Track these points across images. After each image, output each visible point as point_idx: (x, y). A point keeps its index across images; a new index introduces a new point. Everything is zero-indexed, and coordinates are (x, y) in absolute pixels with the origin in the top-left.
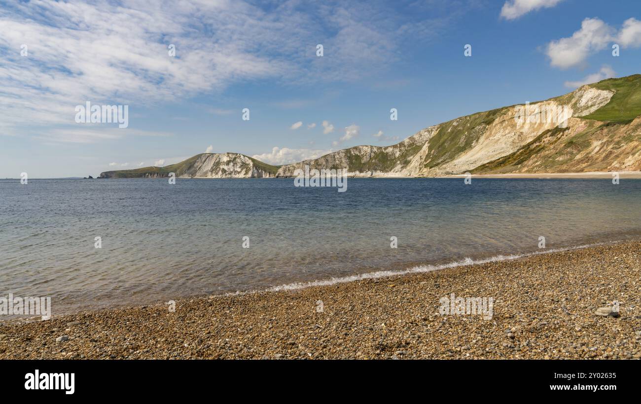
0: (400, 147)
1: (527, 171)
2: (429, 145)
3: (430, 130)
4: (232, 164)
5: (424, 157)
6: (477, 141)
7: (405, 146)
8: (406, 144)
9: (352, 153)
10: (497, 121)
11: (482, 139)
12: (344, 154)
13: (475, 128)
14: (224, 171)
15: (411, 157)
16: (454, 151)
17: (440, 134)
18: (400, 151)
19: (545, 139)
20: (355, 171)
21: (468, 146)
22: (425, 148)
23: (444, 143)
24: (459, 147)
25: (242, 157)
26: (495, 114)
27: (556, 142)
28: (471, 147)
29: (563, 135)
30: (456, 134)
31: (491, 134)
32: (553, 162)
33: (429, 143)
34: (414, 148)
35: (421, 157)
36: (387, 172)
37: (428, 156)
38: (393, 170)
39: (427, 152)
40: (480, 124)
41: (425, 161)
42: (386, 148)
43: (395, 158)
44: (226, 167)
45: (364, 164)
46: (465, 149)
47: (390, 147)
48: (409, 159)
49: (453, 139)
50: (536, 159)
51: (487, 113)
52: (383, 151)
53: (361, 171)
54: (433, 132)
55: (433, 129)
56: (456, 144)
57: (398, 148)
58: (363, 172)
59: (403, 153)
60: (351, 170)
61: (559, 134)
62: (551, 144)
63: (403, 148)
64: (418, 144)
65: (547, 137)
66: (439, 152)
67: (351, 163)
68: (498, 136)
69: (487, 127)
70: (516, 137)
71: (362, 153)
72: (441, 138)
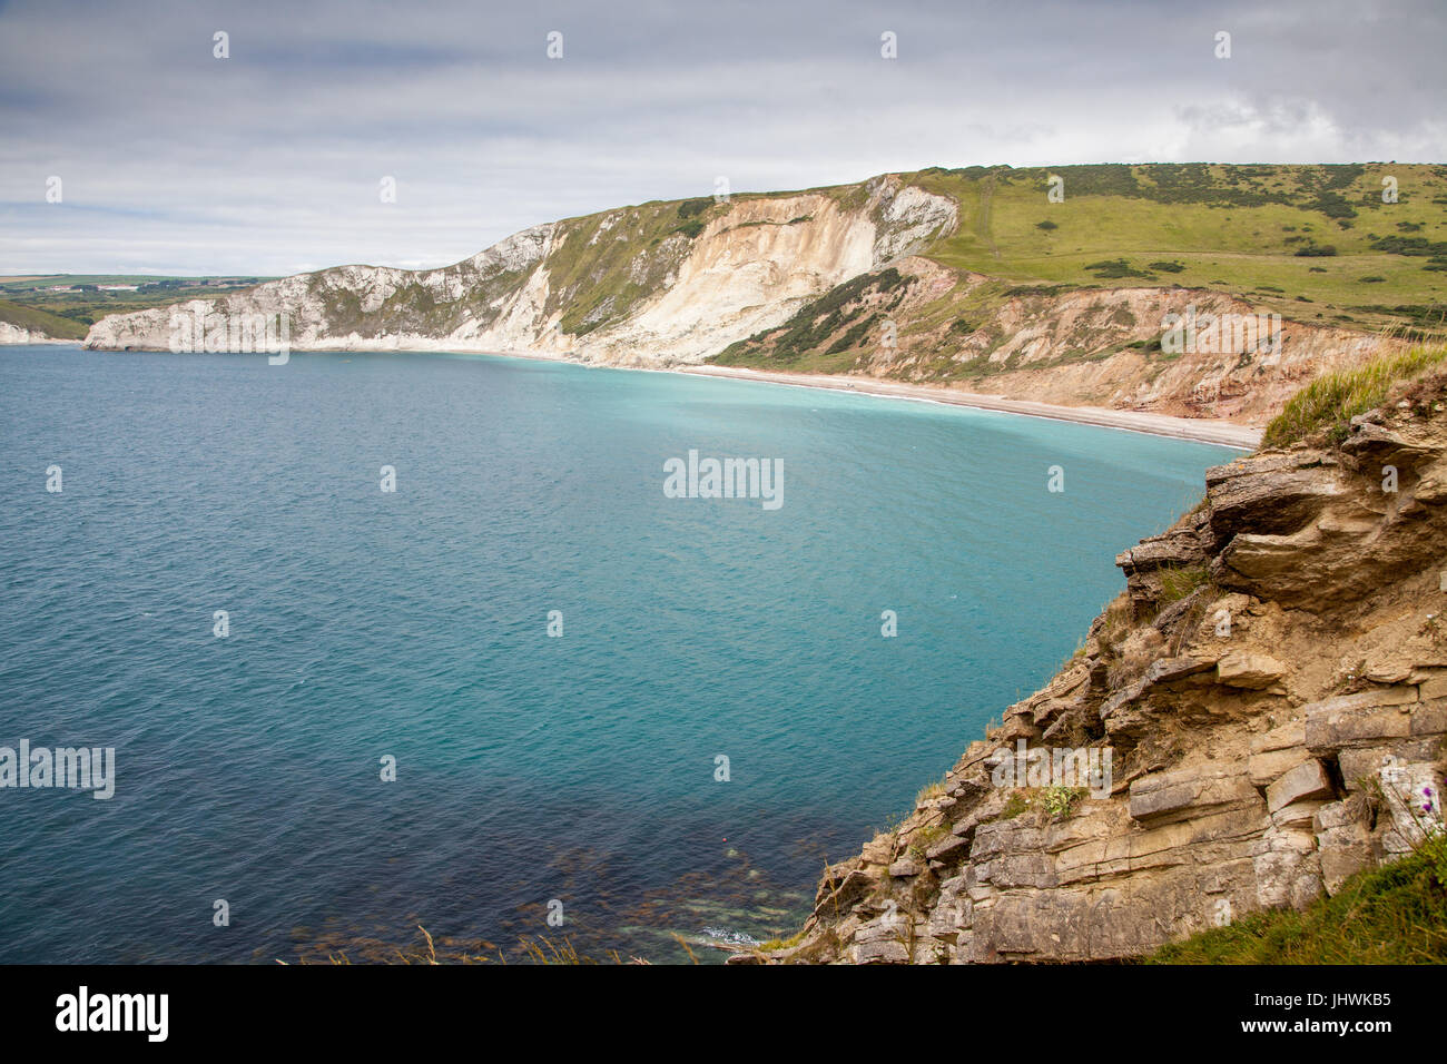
0: (463, 273)
2: (549, 273)
3: (537, 234)
5: (541, 304)
6: (676, 274)
7: (476, 272)
8: (479, 265)
9: (330, 283)
10: (711, 229)
11: (686, 269)
12: (306, 287)
13: (663, 243)
15: (501, 301)
16: (624, 295)
17: (571, 248)
18: (465, 282)
19: (869, 297)
20: (348, 334)
21: (653, 286)
22: (540, 279)
23: (587, 271)
24: (634, 287)
26: (701, 210)
27: (894, 306)
28: (664, 290)
29: (905, 292)
30: (612, 253)
31: (702, 259)
33: (546, 268)
35: (533, 303)
36: (437, 336)
37: (551, 302)
38: (456, 332)
39: (547, 292)
40: (671, 233)
41: (548, 313)
42: (425, 275)
43: (454, 302)
45: (371, 315)
46: (651, 292)
47: (436, 271)
48: (494, 305)
49: (608, 265)
51: (681, 204)
52: (419, 280)
53: (366, 334)
54: (547, 243)
55: (546, 233)
56: (621, 277)
57: (460, 276)
58: (373, 337)
59: (474, 289)
60: (334, 330)
61: (898, 288)
62: (888, 309)
63: (470, 276)
64: (510, 269)
65: (870, 292)
66: (580, 293)
67: (330, 310)
68: (722, 267)
69: (691, 241)
70: (766, 273)
71: (361, 286)
72: (578, 257)
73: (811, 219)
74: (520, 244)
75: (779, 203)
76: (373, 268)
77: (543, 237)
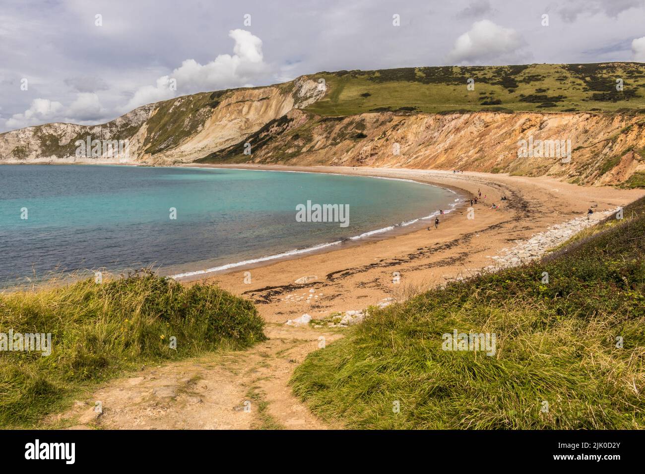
0: (110, 127)
1: (259, 162)
2: (147, 126)
3: (147, 108)
5: (142, 141)
6: (203, 125)
7: (117, 127)
8: (118, 123)
9: (44, 131)
10: (223, 103)
11: (208, 123)
12: (32, 133)
13: (200, 111)
16: (178, 136)
17: (160, 115)
18: (111, 131)
19: (272, 129)
20: (50, 155)
21: (192, 131)
22: (143, 129)
23: (165, 125)
24: (183, 132)
26: (220, 96)
27: (282, 132)
28: (197, 132)
29: (288, 126)
30: (178, 116)
31: (217, 118)
32: (284, 154)
33: (147, 124)
34: (129, 129)
35: (138, 140)
37: (147, 141)
39: (146, 135)
40: (204, 106)
41: (145, 145)
42: (92, 128)
45: (63, 147)
46: (191, 134)
47: (97, 126)
49: (175, 122)
50: (267, 150)
51: (211, 94)
52: (89, 131)
53: (60, 156)
54: (151, 112)
55: (151, 108)
56: (179, 127)
57: (108, 128)
58: (63, 157)
59: (115, 134)
60: (44, 154)
61: (285, 124)
62: (278, 134)
63: (114, 129)
64: (133, 125)
65: (273, 127)
66: (160, 136)
67: (43, 144)
68: (224, 121)
69: (213, 110)
70: (243, 124)
71: (60, 133)
72: (161, 118)
73: (268, 99)
74: (138, 113)
75: (256, 91)
76: (65, 124)
77: (149, 110)
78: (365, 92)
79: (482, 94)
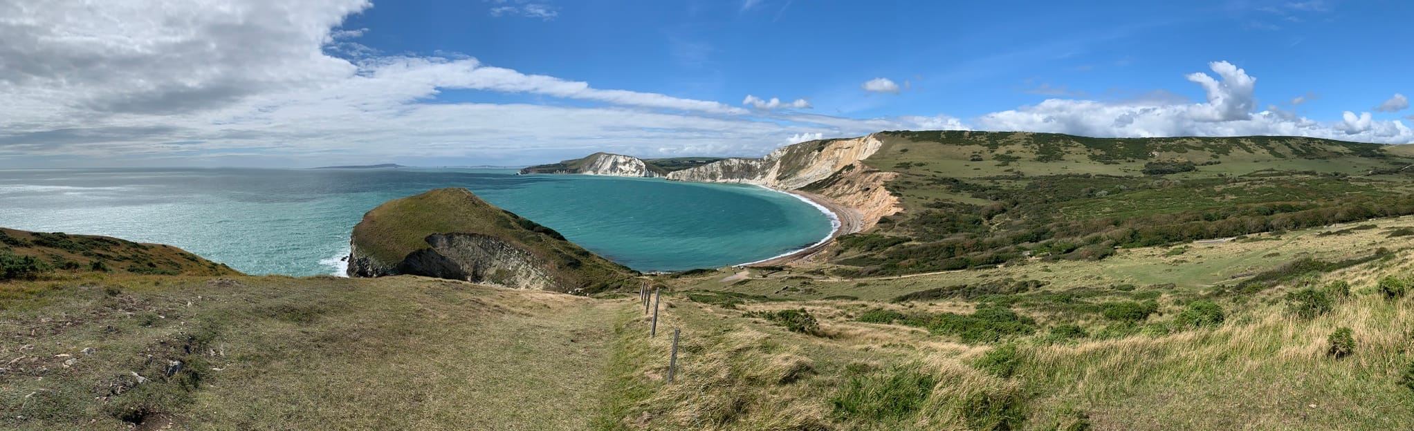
0: (760, 160)
3: (782, 150)
4: (628, 165)
5: (777, 171)
6: (812, 162)
7: (763, 160)
8: (765, 159)
9: (725, 162)
10: (826, 149)
11: (815, 161)
13: (812, 153)
14: (621, 170)
15: (768, 170)
16: (797, 169)
17: (789, 154)
18: (761, 164)
19: (843, 173)
20: (727, 178)
21: (805, 166)
22: (778, 163)
23: (791, 160)
24: (800, 166)
25: (636, 160)
26: (825, 143)
27: (846, 176)
28: (808, 168)
30: (799, 155)
31: (821, 159)
33: (781, 160)
34: (771, 163)
35: (774, 170)
36: (750, 180)
37: (780, 171)
38: (755, 179)
39: (779, 168)
40: (815, 150)
41: (778, 174)
42: (750, 161)
43: (756, 170)
44: (623, 167)
45: (735, 172)
47: (753, 160)
48: (765, 171)
49: (796, 159)
51: (821, 142)
52: (749, 163)
55: (785, 149)
58: (733, 179)
60: (724, 178)
61: (850, 170)
62: (843, 177)
63: (762, 162)
64: (772, 160)
65: (845, 170)
66: (786, 168)
67: (724, 170)
68: (824, 161)
69: (819, 153)
71: (733, 163)
72: (789, 157)
73: (852, 147)
74: (777, 153)
76: (736, 159)
77: (784, 151)
78: (904, 148)
79: (974, 153)
